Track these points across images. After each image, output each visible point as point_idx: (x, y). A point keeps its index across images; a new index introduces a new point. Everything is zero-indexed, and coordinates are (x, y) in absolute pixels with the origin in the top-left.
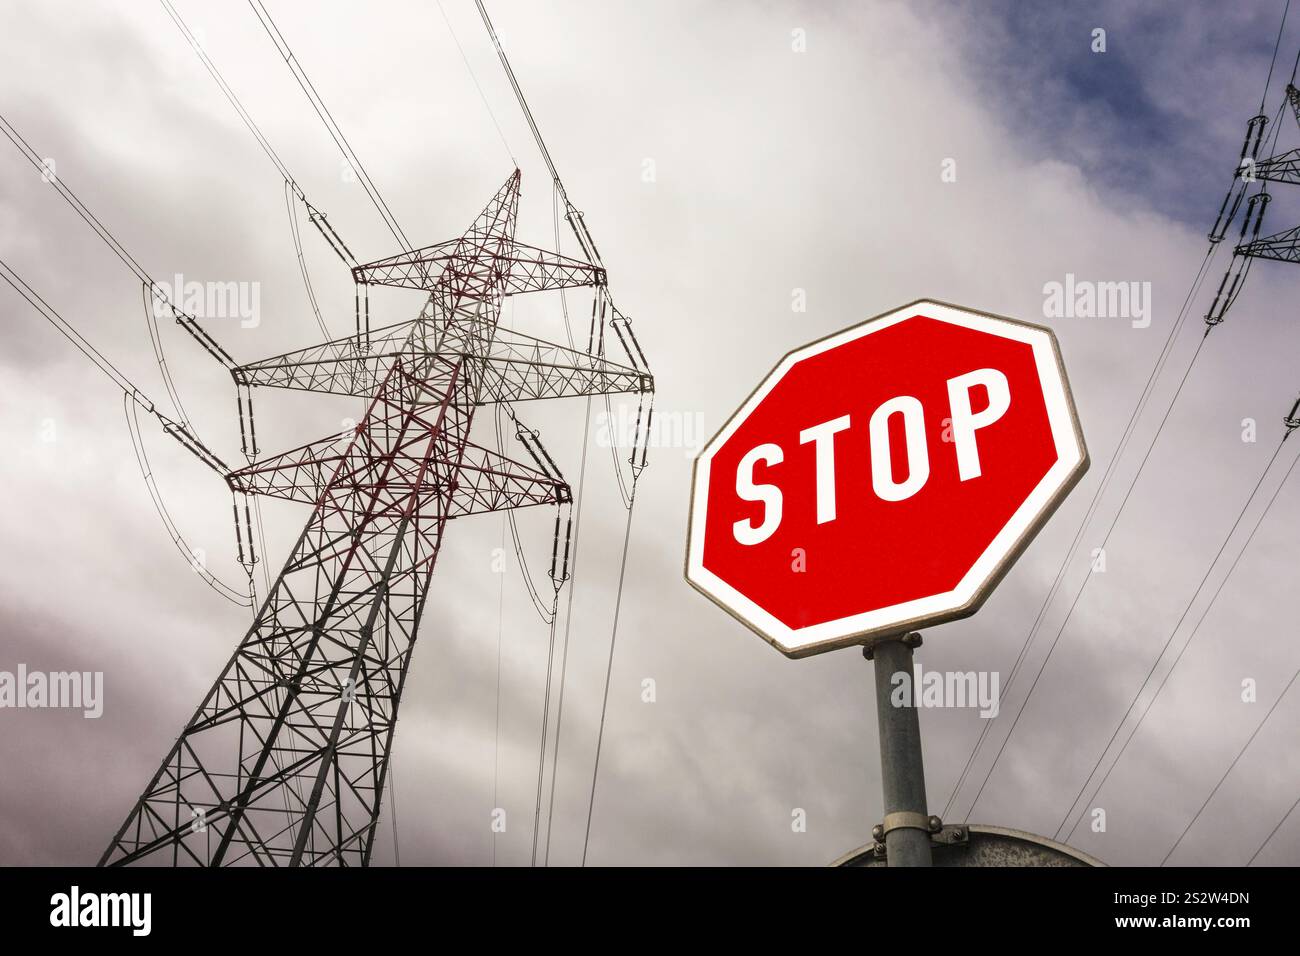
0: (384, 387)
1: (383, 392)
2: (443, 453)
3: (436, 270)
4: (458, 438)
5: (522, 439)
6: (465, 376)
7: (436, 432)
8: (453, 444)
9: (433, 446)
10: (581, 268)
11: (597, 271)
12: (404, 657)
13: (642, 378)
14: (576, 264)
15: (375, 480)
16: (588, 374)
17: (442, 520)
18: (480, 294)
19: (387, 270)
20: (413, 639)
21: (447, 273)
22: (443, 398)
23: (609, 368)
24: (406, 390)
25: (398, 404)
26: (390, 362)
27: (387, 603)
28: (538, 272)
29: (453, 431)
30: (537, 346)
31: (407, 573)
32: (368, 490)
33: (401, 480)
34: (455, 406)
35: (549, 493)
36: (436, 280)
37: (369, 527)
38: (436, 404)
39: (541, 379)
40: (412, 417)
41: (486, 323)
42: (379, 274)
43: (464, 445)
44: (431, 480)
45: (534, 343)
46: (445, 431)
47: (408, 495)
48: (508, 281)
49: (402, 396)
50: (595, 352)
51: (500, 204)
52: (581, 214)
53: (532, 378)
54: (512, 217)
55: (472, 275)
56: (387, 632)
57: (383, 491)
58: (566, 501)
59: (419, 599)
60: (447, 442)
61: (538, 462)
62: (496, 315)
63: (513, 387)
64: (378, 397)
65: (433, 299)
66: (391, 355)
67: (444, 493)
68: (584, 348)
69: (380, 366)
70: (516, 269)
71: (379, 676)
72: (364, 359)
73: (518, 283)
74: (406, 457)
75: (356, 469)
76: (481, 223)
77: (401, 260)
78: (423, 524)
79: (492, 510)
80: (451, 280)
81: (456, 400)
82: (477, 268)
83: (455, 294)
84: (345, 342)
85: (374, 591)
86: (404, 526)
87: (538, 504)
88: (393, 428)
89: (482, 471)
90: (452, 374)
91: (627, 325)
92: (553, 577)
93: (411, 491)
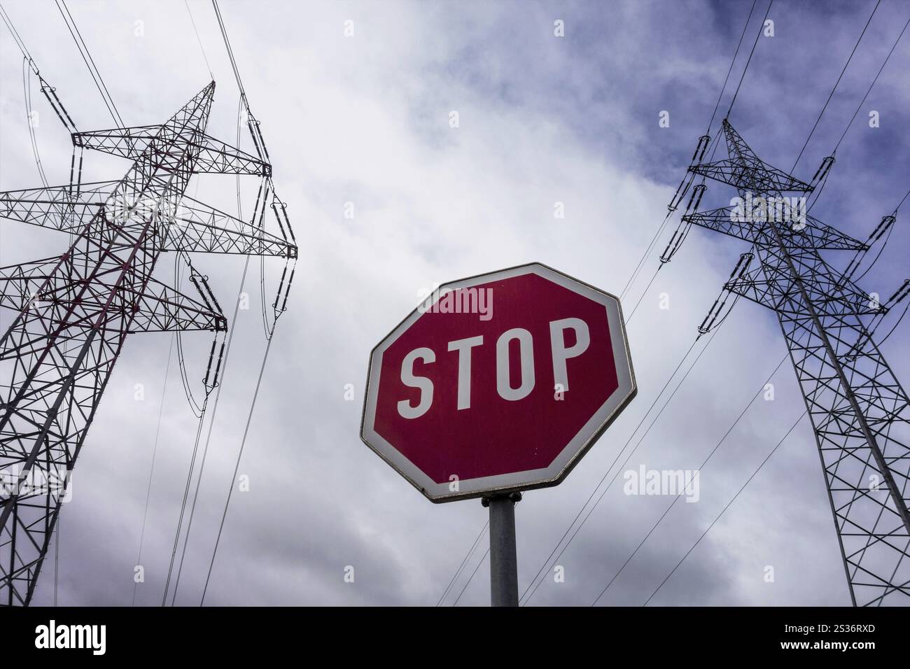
0: (88, 227)
1: (87, 232)
2: (130, 283)
3: (141, 145)
4: (143, 273)
5: (194, 280)
6: (154, 228)
7: (126, 267)
8: (139, 278)
9: (123, 278)
10: (253, 162)
11: (265, 165)
12: (81, 434)
13: (290, 247)
14: (250, 158)
15: (73, 298)
16: (249, 239)
17: (123, 334)
18: (173, 169)
19: (101, 139)
20: (89, 421)
21: (149, 149)
22: (135, 242)
23: (266, 237)
24: (106, 233)
25: (98, 242)
26: (95, 210)
27: (72, 393)
28: (220, 159)
29: (140, 268)
30: (213, 214)
31: (90, 371)
32: (65, 305)
33: (93, 300)
34: (144, 249)
35: (210, 322)
36: (140, 153)
37: (62, 333)
38: (129, 246)
39: (213, 237)
40: (108, 253)
41: (176, 191)
42: (93, 141)
43: (148, 279)
44: (118, 302)
45: (211, 211)
46: (134, 268)
47: (99, 312)
48: (196, 162)
49: (102, 236)
50: (256, 224)
51: (197, 105)
52: (258, 123)
53: (207, 236)
54: (205, 116)
55: (168, 153)
56: (70, 415)
57: (78, 307)
58: (222, 330)
59: (98, 391)
60: (134, 275)
61: (205, 298)
62: (184, 186)
63: (191, 241)
64: (83, 235)
65: (135, 167)
66: (97, 204)
67: (127, 314)
68: (248, 219)
69: (87, 211)
70: (204, 155)
71: (58, 447)
72: (74, 204)
73: (204, 165)
74: (100, 283)
75: (57, 287)
76: (181, 116)
77: (113, 133)
78: (108, 335)
79: (164, 330)
80: (151, 155)
81: (145, 245)
82: (173, 149)
83: (154, 166)
84: (60, 189)
85: (62, 382)
86: (92, 335)
87: (201, 329)
88: (92, 260)
89: (160, 300)
90: (144, 225)
91: (283, 208)
92: (206, 383)
93: (101, 309)
